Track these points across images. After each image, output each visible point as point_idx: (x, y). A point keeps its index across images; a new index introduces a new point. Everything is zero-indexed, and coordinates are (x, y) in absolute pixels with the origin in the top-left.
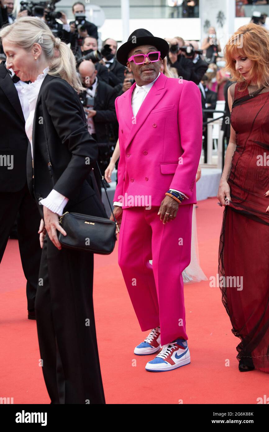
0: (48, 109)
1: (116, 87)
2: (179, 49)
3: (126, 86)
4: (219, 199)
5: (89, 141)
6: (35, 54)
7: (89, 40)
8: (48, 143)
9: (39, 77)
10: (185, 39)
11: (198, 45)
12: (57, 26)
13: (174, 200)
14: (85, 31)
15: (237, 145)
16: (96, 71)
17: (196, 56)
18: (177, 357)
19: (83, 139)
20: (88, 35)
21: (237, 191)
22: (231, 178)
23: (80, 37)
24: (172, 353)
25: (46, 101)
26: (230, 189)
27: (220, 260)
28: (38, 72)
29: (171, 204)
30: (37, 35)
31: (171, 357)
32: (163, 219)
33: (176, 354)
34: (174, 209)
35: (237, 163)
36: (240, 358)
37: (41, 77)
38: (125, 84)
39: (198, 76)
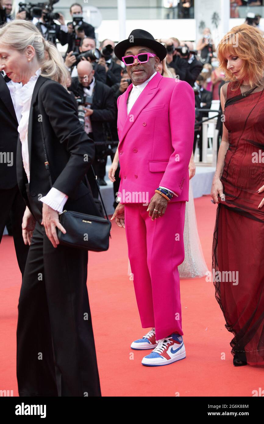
0: (46, 109)
1: (113, 87)
2: (174, 49)
3: (123, 86)
4: (212, 196)
5: (87, 141)
6: (28, 56)
7: (87, 41)
8: (45, 142)
9: (32, 78)
10: (180, 39)
11: (193, 46)
12: (54, 26)
13: (163, 197)
14: (82, 32)
15: (230, 144)
16: (94, 71)
17: (191, 56)
18: (172, 351)
19: (81, 138)
20: (85, 36)
21: (231, 188)
22: (224, 176)
23: (78, 38)
24: (168, 348)
25: (44, 102)
26: (222, 187)
27: (214, 257)
28: (30, 73)
29: (160, 200)
30: (31, 37)
31: (167, 352)
32: (151, 215)
33: (172, 349)
34: (162, 206)
35: (230, 161)
36: (234, 353)
37: (34, 78)
38: (121, 83)
39: (193, 76)
